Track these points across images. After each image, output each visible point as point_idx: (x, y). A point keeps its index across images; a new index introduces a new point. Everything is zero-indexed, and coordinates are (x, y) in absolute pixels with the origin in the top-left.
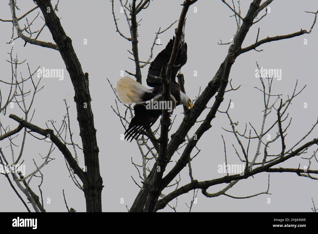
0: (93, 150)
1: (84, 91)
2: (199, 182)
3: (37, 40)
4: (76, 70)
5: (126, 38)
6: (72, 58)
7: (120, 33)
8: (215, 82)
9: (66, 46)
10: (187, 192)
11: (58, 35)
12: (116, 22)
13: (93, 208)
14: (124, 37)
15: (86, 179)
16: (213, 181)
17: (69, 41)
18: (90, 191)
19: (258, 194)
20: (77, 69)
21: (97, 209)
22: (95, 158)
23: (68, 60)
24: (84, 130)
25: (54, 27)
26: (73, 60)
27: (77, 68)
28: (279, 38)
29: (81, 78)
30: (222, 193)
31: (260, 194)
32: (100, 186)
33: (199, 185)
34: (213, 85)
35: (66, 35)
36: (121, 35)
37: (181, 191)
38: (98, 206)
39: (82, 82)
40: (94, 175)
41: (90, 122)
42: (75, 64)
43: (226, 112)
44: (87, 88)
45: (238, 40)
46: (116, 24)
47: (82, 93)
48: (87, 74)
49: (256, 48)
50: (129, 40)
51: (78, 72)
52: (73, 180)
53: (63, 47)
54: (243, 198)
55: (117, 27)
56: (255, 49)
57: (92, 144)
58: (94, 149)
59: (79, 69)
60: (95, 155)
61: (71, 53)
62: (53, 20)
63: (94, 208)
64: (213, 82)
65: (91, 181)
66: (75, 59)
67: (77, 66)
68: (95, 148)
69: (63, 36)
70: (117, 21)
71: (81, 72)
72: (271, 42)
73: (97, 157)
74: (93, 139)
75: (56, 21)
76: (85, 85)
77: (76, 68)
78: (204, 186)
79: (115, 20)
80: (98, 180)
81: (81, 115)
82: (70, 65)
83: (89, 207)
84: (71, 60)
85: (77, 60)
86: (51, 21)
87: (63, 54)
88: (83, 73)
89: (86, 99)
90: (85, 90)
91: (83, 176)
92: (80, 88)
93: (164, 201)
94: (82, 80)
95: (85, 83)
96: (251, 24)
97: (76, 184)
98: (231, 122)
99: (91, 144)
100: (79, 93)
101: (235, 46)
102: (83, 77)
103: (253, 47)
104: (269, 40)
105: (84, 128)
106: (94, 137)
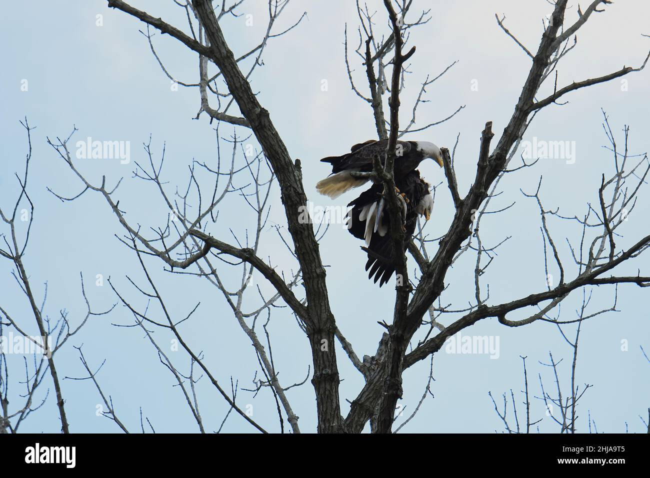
0: (315, 275)
1: (294, 188)
2: (490, 308)
3: (227, 114)
4: (278, 157)
5: (365, 99)
6: (270, 139)
7: (356, 91)
8: (495, 157)
9: (260, 123)
10: (472, 323)
11: (248, 107)
12: (350, 75)
13: (321, 362)
14: (362, 97)
15: (310, 319)
16: (513, 304)
17: (264, 114)
18: (316, 336)
19: (596, 314)
20: (281, 156)
21: (328, 363)
22: (320, 286)
23: (266, 143)
24: (299, 245)
25: (241, 95)
26: (273, 143)
27: (280, 154)
28: (591, 82)
29: (288, 169)
30: (538, 317)
31: (599, 313)
32: (331, 327)
33: (490, 312)
34: (492, 161)
35: (260, 106)
36: (358, 94)
37: (462, 323)
38: (330, 358)
39: (289, 174)
40: (321, 313)
41: (306, 233)
42: (277, 147)
43: (536, 196)
44: (298, 183)
45: (527, 91)
46: (351, 78)
47: (290, 190)
48: (298, 161)
49: (556, 101)
50: (369, 101)
51: (282, 159)
52: (297, 319)
53: (257, 124)
54: (571, 322)
55: (352, 83)
56: (554, 102)
57: (313, 265)
58: (317, 274)
59: (284, 155)
60: (320, 282)
61: (269, 133)
62: (238, 85)
63: (324, 362)
64: (493, 157)
65: (316, 321)
66: (276, 141)
67: (280, 151)
68: (318, 271)
69: (254, 108)
70: (351, 73)
71: (286, 160)
72: (579, 89)
73: (323, 284)
74: (314, 258)
75: (242, 86)
76: (295, 179)
77: (278, 154)
78: (500, 312)
79: (349, 72)
80: (328, 319)
81: (293, 224)
82: (269, 151)
83: (317, 360)
84: (270, 143)
85: (280, 142)
86: (236, 87)
87: (258, 135)
88: (291, 161)
89: (298, 200)
90: (296, 186)
91: (304, 314)
92: (287, 183)
93: (437, 341)
94: (289, 171)
95: (294, 176)
96: (546, 65)
97: (300, 325)
98: (542, 211)
99: (312, 267)
100: (286, 192)
101: (523, 99)
102: (290, 168)
103: (552, 99)
104: (575, 86)
105: (298, 243)
106: (315, 255)
